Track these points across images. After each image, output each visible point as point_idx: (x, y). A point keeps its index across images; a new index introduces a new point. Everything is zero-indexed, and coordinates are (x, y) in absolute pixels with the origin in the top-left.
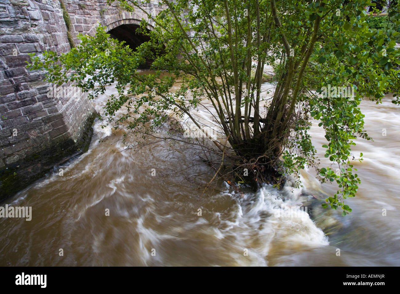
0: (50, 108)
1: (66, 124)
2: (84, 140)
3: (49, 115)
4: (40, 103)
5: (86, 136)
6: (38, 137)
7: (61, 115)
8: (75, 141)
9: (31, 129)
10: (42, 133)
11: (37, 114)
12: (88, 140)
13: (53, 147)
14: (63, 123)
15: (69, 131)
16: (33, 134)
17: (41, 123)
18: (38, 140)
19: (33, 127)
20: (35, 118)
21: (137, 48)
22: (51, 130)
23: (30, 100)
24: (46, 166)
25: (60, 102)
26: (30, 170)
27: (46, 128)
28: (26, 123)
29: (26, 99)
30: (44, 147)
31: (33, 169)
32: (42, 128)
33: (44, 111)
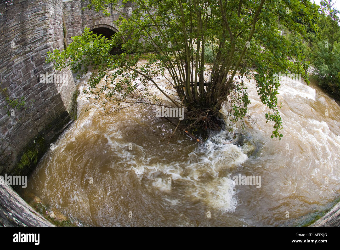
0: (54, 90)
1: (63, 100)
2: (73, 111)
3: (53, 95)
4: (49, 87)
5: (74, 107)
6: (49, 112)
7: (59, 94)
8: (69, 112)
9: (45, 107)
10: (51, 109)
11: (47, 96)
12: (75, 111)
13: (57, 118)
14: (61, 100)
15: (65, 105)
16: (47, 110)
17: (50, 102)
18: (50, 115)
19: (46, 105)
20: (47, 99)
21: (111, 37)
22: (55, 106)
23: (44, 87)
24: (56, 132)
25: (58, 85)
26: (49, 136)
27: (53, 105)
28: (43, 103)
29: (42, 86)
30: (53, 119)
31: (50, 135)
32: (50, 105)
33: (51, 93)
